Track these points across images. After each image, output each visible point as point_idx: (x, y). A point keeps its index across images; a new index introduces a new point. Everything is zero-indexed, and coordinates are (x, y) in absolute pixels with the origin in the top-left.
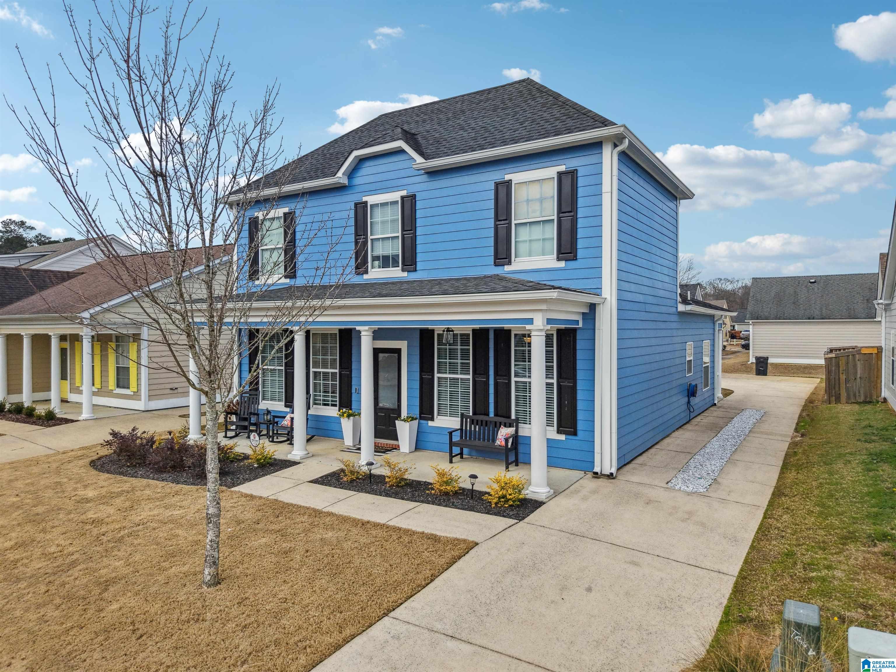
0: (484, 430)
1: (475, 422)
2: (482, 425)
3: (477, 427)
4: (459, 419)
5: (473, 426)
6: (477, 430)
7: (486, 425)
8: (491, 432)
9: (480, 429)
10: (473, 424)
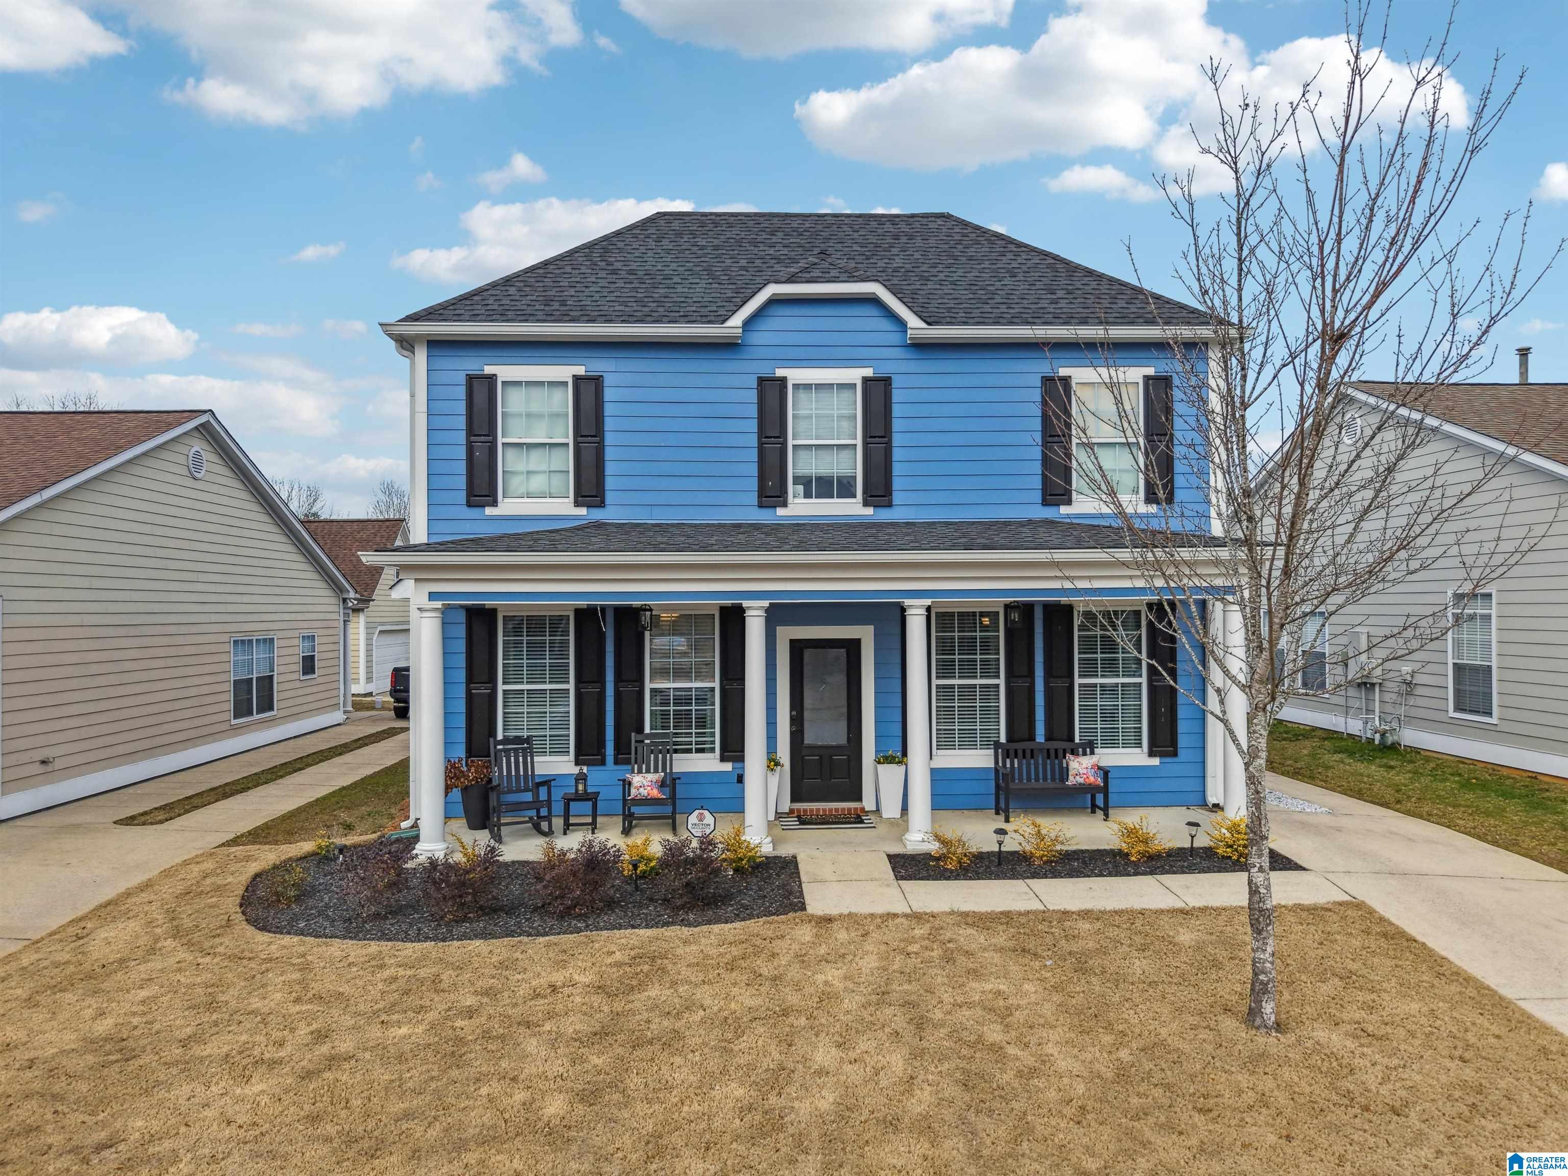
0: (1028, 765)
1: (1012, 753)
2: (1024, 757)
3: (1016, 761)
4: (992, 752)
5: (1008, 761)
6: (1016, 766)
7: (1032, 757)
8: (1040, 767)
9: (1020, 764)
10: (1008, 757)
